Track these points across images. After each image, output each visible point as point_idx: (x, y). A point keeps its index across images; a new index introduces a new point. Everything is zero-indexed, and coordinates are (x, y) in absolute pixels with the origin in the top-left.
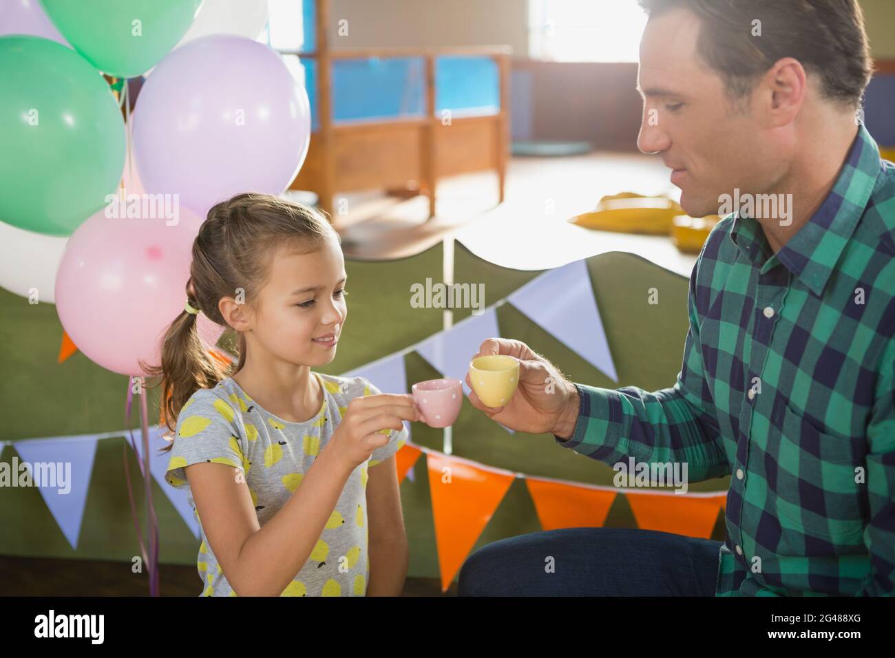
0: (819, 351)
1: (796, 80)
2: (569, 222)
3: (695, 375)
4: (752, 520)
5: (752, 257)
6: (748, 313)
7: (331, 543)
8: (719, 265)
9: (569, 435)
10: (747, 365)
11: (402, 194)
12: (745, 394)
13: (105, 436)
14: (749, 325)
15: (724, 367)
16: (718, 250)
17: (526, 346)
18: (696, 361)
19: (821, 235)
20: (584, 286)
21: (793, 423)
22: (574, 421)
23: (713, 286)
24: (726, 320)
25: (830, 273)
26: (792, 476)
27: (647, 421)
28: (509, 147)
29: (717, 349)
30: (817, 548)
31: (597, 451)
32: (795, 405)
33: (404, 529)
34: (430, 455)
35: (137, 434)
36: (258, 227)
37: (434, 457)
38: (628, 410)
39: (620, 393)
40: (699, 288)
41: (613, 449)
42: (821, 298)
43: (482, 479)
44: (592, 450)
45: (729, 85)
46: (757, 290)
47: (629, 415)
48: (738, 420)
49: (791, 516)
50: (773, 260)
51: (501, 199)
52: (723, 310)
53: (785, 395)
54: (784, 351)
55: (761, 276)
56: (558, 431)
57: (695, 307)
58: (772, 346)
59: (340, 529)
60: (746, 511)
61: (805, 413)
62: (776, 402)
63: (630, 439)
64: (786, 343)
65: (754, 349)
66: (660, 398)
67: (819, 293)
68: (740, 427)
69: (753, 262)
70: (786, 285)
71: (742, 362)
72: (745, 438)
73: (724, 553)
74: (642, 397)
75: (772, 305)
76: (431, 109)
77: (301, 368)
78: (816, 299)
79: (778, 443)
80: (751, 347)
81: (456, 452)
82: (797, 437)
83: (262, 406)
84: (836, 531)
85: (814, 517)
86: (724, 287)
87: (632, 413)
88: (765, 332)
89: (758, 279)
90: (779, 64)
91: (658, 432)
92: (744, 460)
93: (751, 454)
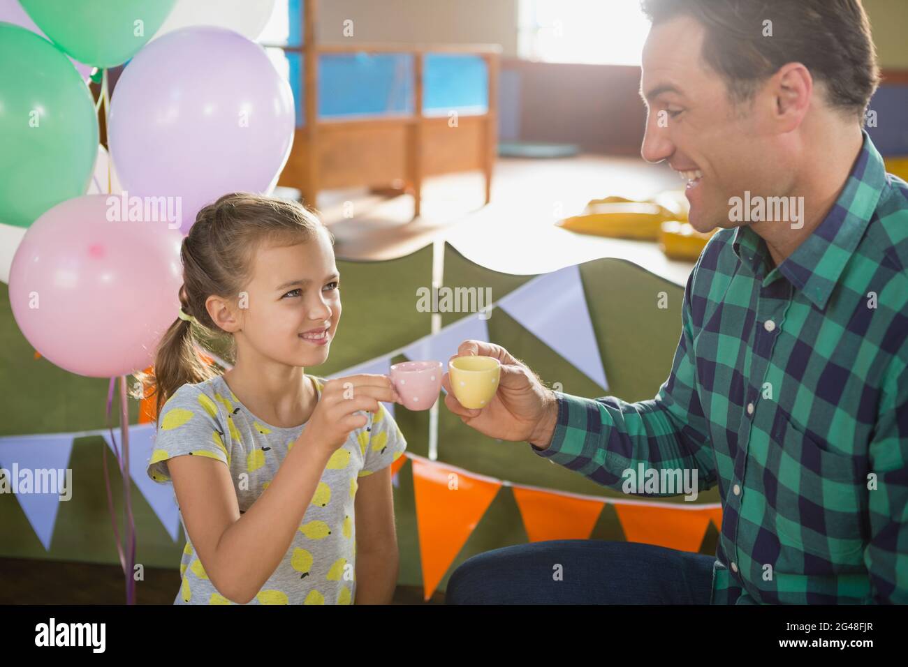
0: (822, 368)
1: (802, 86)
2: (555, 225)
3: (683, 386)
4: (749, 536)
5: (755, 269)
6: (749, 326)
7: (316, 554)
8: (718, 276)
9: (546, 443)
10: (748, 378)
11: (388, 193)
12: (744, 409)
13: (82, 434)
14: (750, 339)
15: (723, 381)
16: (717, 260)
17: (505, 351)
18: (686, 371)
19: (825, 248)
20: (576, 292)
21: (794, 439)
22: (552, 429)
23: (709, 297)
24: (727, 333)
25: (832, 287)
26: (793, 493)
27: (625, 432)
28: (496, 148)
29: (715, 363)
30: (815, 566)
31: (573, 462)
32: (796, 421)
33: (396, 539)
34: (416, 461)
35: (117, 432)
36: (242, 223)
37: (419, 463)
38: (607, 420)
39: (598, 403)
40: (694, 299)
41: (591, 459)
42: (824, 312)
43: (468, 486)
44: (568, 460)
45: (731, 89)
46: (758, 303)
47: (608, 426)
48: (737, 434)
49: (790, 533)
50: (776, 272)
51: (487, 201)
52: (723, 322)
53: (787, 411)
54: (785, 365)
55: (762, 289)
56: (534, 440)
57: (690, 317)
58: (773, 360)
59: (326, 540)
60: (743, 527)
61: (807, 430)
62: (777, 416)
63: (608, 450)
64: (787, 358)
65: (755, 362)
66: (641, 410)
67: (821, 307)
68: (739, 441)
69: (756, 273)
70: (788, 299)
71: (742, 376)
72: (743, 453)
73: (718, 568)
74: (620, 407)
75: (773, 318)
76: (418, 107)
77: (295, 368)
78: (818, 313)
79: (779, 459)
80: (751, 361)
81: (441, 458)
82: (799, 454)
83: (248, 408)
84: (836, 550)
85: (813, 534)
86: (724, 299)
87: (611, 423)
88: (765, 345)
89: (759, 292)
90: (785, 69)
91: (636, 443)
92: (741, 476)
93: (748, 469)
